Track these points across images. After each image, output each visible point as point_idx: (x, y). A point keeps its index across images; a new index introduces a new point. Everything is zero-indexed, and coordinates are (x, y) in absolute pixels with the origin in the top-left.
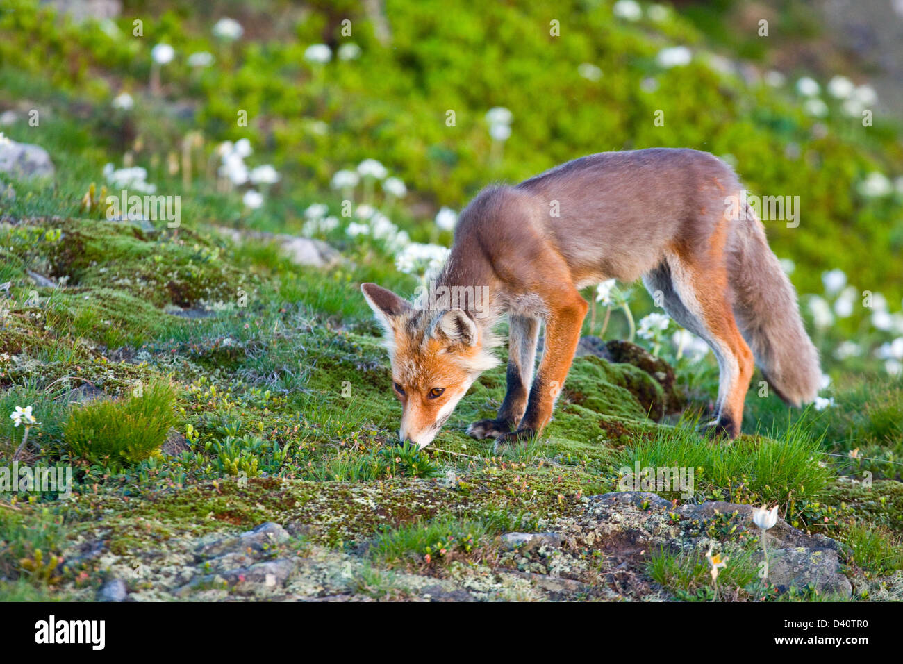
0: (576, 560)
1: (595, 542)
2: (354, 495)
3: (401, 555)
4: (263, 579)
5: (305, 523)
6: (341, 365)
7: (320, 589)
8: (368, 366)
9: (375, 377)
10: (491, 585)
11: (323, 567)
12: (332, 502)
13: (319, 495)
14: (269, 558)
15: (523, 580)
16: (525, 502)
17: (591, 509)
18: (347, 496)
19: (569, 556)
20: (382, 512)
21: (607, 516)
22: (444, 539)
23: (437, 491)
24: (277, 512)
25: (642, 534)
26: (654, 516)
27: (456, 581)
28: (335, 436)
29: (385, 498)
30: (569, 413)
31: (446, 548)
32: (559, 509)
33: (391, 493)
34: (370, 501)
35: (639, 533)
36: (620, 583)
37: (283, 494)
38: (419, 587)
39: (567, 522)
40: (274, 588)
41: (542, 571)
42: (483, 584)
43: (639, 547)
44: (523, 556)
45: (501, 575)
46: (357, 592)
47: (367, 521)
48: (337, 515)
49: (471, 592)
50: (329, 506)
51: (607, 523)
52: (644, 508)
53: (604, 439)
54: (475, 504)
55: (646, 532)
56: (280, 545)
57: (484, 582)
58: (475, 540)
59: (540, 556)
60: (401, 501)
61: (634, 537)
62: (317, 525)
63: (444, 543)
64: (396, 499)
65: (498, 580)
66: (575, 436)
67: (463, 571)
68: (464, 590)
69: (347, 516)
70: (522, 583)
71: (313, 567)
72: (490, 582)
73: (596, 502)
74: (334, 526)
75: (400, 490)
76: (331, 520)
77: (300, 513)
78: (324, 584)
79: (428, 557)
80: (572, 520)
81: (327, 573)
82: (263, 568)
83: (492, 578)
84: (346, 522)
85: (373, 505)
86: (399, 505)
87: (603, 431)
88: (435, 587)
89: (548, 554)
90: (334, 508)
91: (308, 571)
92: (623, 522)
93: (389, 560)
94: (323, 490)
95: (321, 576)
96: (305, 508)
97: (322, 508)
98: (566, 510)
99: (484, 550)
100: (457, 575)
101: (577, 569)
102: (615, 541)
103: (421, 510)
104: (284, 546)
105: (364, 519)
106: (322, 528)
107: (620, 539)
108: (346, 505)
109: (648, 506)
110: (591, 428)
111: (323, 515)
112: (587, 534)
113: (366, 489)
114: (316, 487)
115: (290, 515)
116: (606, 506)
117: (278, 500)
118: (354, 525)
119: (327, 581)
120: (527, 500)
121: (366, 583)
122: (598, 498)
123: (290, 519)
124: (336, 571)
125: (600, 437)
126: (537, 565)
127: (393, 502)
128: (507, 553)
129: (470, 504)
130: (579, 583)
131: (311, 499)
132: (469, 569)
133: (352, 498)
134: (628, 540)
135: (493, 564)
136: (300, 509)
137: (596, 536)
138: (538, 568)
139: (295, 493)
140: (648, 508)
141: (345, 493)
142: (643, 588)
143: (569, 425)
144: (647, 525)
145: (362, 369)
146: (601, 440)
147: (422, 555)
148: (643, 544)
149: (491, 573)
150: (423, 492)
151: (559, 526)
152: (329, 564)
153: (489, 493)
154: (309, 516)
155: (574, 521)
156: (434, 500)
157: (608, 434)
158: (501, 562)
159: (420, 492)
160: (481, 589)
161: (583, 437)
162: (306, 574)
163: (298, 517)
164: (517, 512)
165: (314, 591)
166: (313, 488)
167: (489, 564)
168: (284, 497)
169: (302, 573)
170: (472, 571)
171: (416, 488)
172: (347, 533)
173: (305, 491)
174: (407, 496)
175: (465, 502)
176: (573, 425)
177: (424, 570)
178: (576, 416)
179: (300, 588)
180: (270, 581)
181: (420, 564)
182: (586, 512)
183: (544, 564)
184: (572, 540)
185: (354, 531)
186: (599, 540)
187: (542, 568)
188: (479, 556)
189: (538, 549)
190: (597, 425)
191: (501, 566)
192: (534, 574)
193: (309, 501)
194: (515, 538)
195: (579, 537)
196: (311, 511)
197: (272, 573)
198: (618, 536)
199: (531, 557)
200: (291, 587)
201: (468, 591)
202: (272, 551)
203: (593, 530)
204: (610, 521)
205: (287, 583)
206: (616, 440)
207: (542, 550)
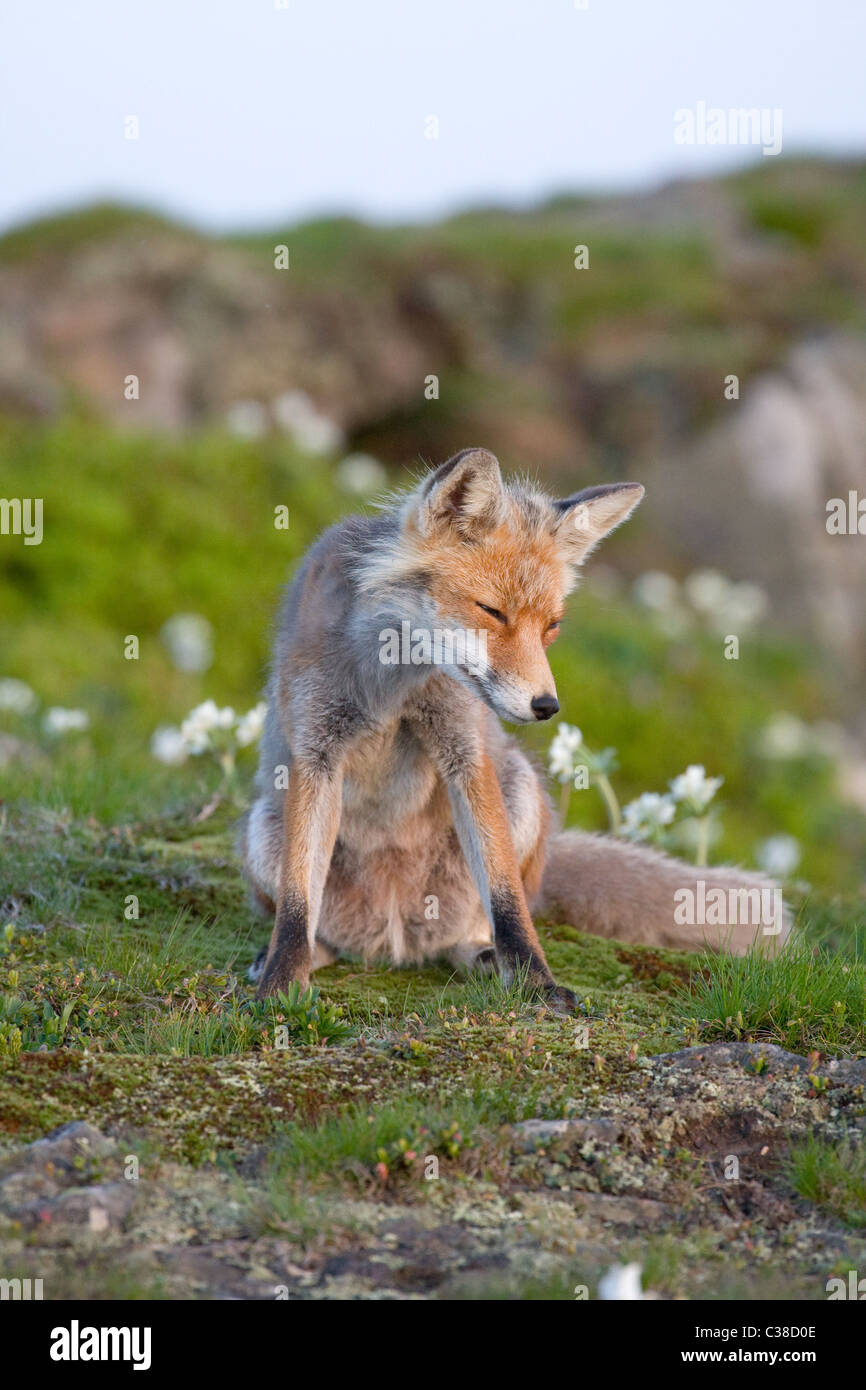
0: (649, 1167)
1: (675, 1136)
2: (219, 1073)
3: (330, 1167)
4: (84, 1218)
5: (137, 1124)
6: (129, 883)
7: (190, 1233)
8: (179, 882)
9: (192, 902)
10: (503, 1216)
11: (190, 1193)
12: (180, 1087)
13: (154, 1075)
14: (88, 1182)
15: (561, 1205)
16: (535, 1072)
17: (658, 1077)
18: (208, 1074)
19: (636, 1159)
20: (277, 1100)
21: (693, 1089)
22: (410, 1132)
23: (371, 1061)
24: (82, 1109)
25: (762, 1117)
26: (779, 1085)
27: (438, 1212)
28: (150, 989)
29: (278, 1075)
30: (558, 940)
31: (416, 1149)
32: (601, 1082)
33: (287, 1066)
34: (252, 1082)
35: (754, 1115)
36: (737, 1204)
37: (90, 1075)
38: (374, 1223)
39: (620, 1104)
40: (105, 1234)
41: (592, 1187)
42: (487, 1214)
43: (758, 1140)
44: (553, 1162)
45: (518, 1196)
46: (262, 1233)
47: (252, 1116)
48: (196, 1108)
49: (469, 1229)
50: (177, 1094)
51: (693, 1101)
52: (758, 1071)
53: (628, 980)
54: (445, 1079)
55: (767, 1114)
56: (105, 1160)
57: (488, 1209)
58: (466, 1133)
59: (583, 1159)
60: (306, 1079)
61: (746, 1123)
62: (158, 1127)
63: (410, 1141)
64: (298, 1078)
65: (514, 1206)
66: (576, 977)
67: (448, 1192)
68: (455, 1226)
69: (215, 1109)
70: (559, 1210)
71: (170, 1194)
72: (499, 1210)
73: (667, 1065)
74: (193, 1127)
75: (301, 1062)
76: (184, 1117)
77: (125, 1108)
78: (196, 1225)
79: (382, 1168)
80: (627, 1099)
81: (199, 1204)
82: (84, 1198)
83: (501, 1202)
84: (213, 1120)
85: (256, 1088)
86: (305, 1086)
87: (626, 968)
88: (402, 1222)
89: (600, 1155)
90: (186, 1095)
91: (163, 1202)
92: (722, 1097)
93: (309, 1177)
94: (161, 1067)
95: (189, 1210)
96: (133, 1099)
97: (164, 1097)
98: (613, 1081)
99: (483, 1153)
100: (438, 1199)
101: (655, 1182)
102: (710, 1132)
103: (346, 1094)
104: (111, 1161)
105: (246, 1112)
106: (169, 1131)
107: (719, 1130)
108: (209, 1089)
109: (764, 1068)
110: (603, 962)
111: (170, 1110)
112: (660, 1122)
113: (239, 1062)
114: (147, 1062)
115: (108, 1111)
116: (686, 1071)
117: (82, 1088)
118: (230, 1124)
119: (203, 1217)
120: (537, 1068)
121: (277, 1217)
122: (670, 1057)
123: (109, 1120)
124: (214, 1201)
125: (621, 978)
126: (583, 1175)
127: (294, 1082)
128: (525, 1158)
129: (434, 1080)
130: (663, 1205)
131: (142, 1084)
132: (458, 1187)
133: (218, 1077)
134: (736, 1128)
135: (500, 1177)
136: (125, 1101)
137: (676, 1125)
138: (584, 1182)
139: (111, 1074)
140: (764, 1071)
141: (204, 1070)
142: (782, 1210)
143: (561, 961)
144: (767, 1100)
145: (169, 888)
146: (623, 984)
147: (371, 1164)
148: (764, 1136)
149: (500, 1193)
150: (344, 1062)
151: (606, 1109)
152: (199, 1189)
153: (466, 1059)
154: (142, 1112)
155: (632, 1100)
156: (366, 1076)
157: (636, 972)
158: (514, 1175)
159: (338, 1063)
160: (485, 1223)
161: (591, 978)
162: (160, 1209)
163: (124, 1115)
164: (524, 1090)
165: (180, 1237)
166: (142, 1064)
167: (495, 1179)
168: (92, 1081)
169: (153, 1205)
170: (464, 1192)
171: (330, 1057)
172: (218, 1139)
173: (128, 1070)
174: (317, 1071)
175: (425, 1076)
176: (570, 961)
177: (375, 1194)
178: (572, 945)
179: (154, 1231)
180: (98, 1221)
181: (368, 1183)
182: (650, 1085)
183: (594, 1173)
184: (636, 1131)
185: (230, 1134)
186: (682, 1132)
187: (591, 1181)
188: (474, 1163)
189: (580, 1146)
190: (613, 958)
191: (514, 1182)
192: (578, 1193)
193: (139, 1087)
194: (534, 1129)
195: (647, 1127)
196: (145, 1103)
197: (99, 1205)
198: (716, 1124)
199: (568, 1162)
200: (138, 1231)
201: (463, 1227)
202: (93, 1170)
203: (670, 1114)
204: (699, 1097)
205: (129, 1225)
206: (651, 981)
207: (587, 1150)
